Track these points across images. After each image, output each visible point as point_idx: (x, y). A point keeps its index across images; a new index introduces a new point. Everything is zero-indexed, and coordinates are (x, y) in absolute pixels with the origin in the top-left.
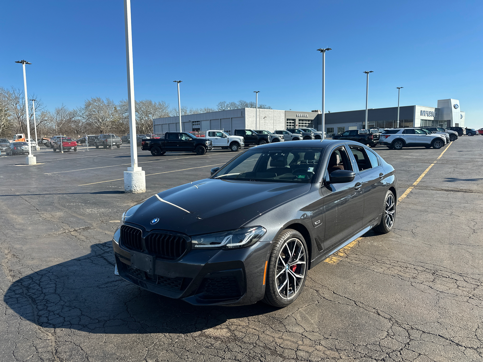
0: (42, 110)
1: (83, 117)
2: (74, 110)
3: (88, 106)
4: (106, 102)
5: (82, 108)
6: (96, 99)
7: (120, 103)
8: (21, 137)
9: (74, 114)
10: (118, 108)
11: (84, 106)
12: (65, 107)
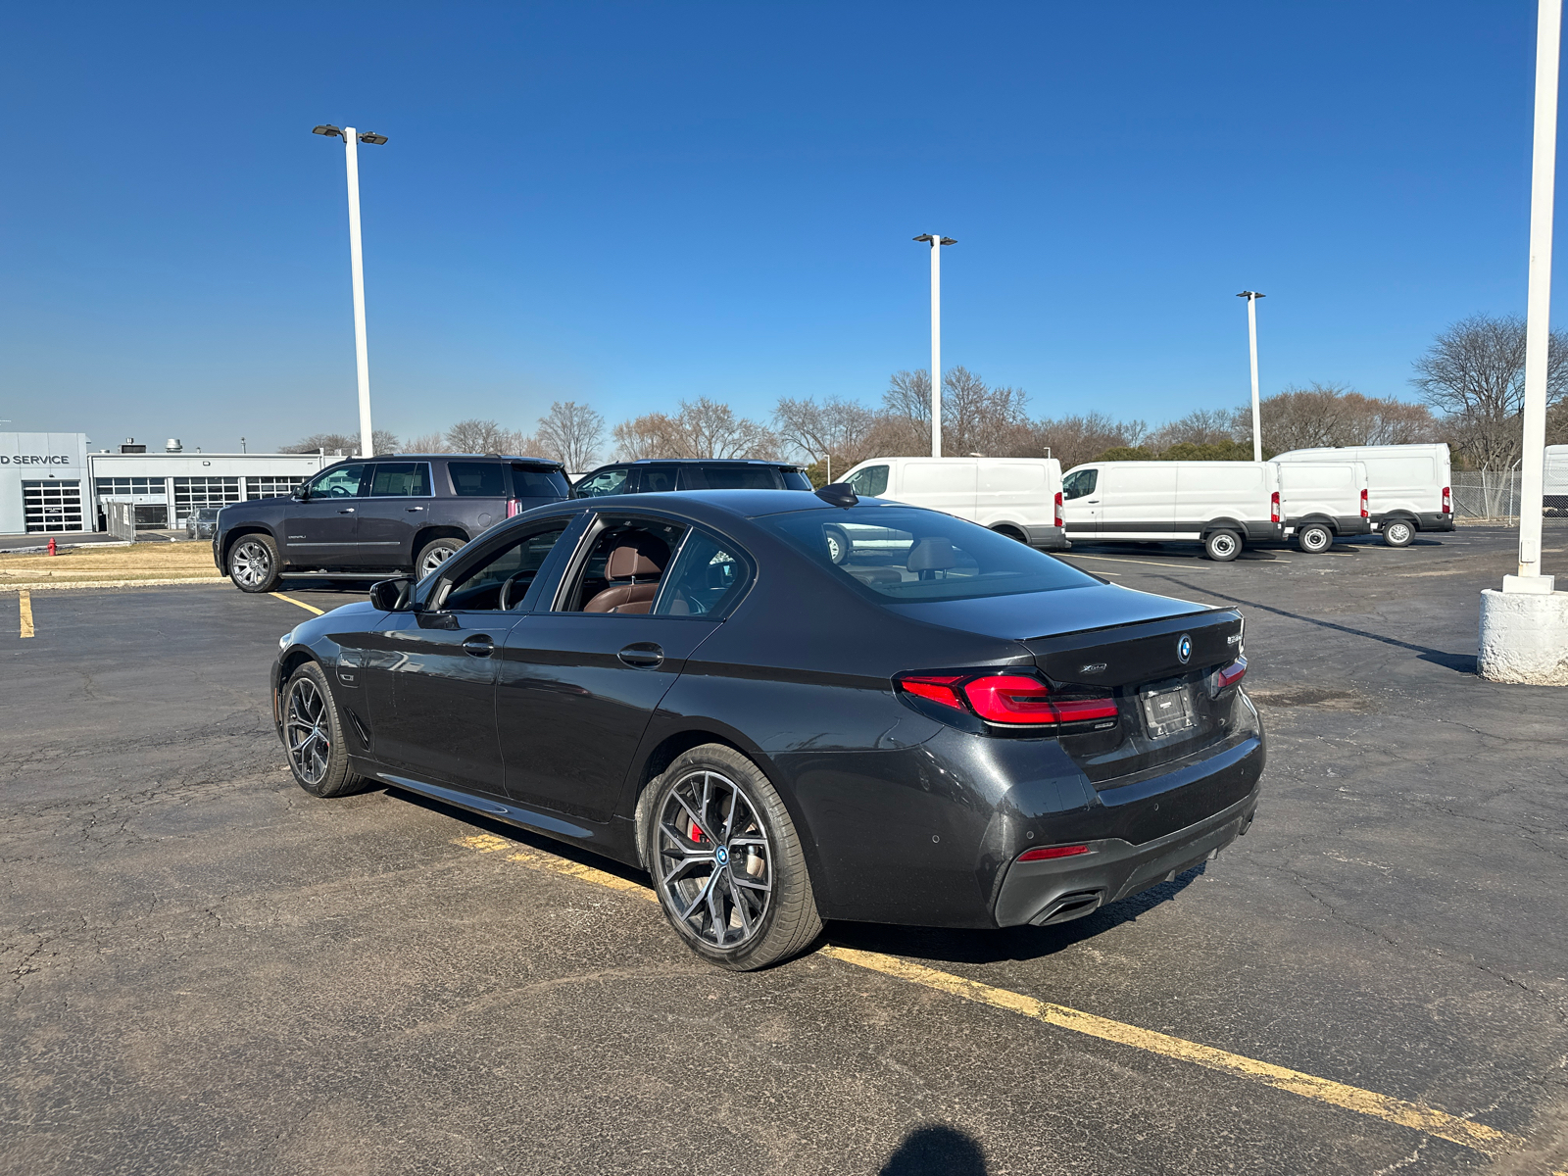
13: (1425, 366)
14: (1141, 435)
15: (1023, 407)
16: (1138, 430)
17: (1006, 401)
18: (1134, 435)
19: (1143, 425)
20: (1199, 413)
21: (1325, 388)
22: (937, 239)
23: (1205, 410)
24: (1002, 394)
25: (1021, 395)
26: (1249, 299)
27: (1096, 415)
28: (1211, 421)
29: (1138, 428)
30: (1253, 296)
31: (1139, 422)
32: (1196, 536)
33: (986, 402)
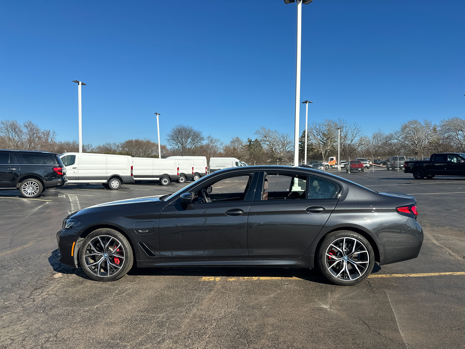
0: (361, 135)
1: (399, 140)
2: (390, 134)
3: (404, 128)
4: (423, 124)
5: (398, 131)
6: (413, 121)
7: (441, 123)
8: (332, 159)
9: (391, 137)
10: (438, 129)
11: (400, 130)
12: (381, 132)
13: (169, 135)
14: (90, 148)
15: (55, 137)
16: (89, 147)
17: (48, 134)
18: (89, 148)
19: (91, 145)
20: (108, 143)
21: (147, 139)
22: (80, 83)
23: (110, 142)
24: (47, 132)
25: (54, 133)
26: (157, 115)
27: (75, 141)
28: (112, 146)
29: (90, 146)
30: (158, 114)
31: (90, 144)
32: (158, 179)
33: (41, 134)
